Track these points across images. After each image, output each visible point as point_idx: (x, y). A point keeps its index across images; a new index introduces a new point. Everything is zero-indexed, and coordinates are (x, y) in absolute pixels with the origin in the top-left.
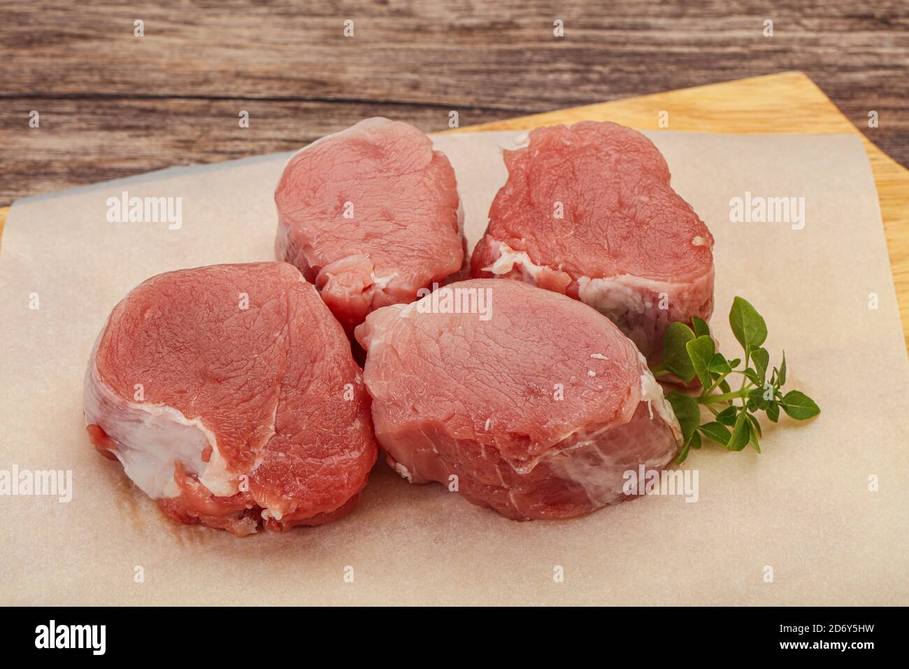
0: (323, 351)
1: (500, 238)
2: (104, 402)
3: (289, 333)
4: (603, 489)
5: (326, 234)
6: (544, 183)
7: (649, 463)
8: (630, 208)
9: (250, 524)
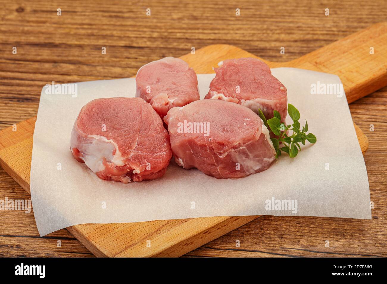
0: (153, 122)
1: (214, 90)
2: (79, 138)
3: (141, 117)
4: (249, 168)
5: (154, 89)
6: (228, 74)
7: (266, 159)
8: (258, 80)
9: (129, 179)
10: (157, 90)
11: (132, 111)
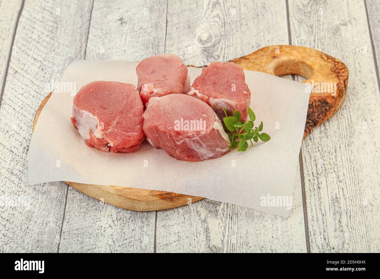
0: (135, 107)
3: (128, 101)
4: (203, 154)
5: (146, 79)
6: (209, 74)
7: (218, 149)
8: (230, 82)
9: (107, 149)
10: (149, 80)
11: (123, 94)
